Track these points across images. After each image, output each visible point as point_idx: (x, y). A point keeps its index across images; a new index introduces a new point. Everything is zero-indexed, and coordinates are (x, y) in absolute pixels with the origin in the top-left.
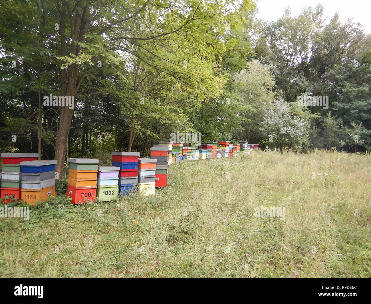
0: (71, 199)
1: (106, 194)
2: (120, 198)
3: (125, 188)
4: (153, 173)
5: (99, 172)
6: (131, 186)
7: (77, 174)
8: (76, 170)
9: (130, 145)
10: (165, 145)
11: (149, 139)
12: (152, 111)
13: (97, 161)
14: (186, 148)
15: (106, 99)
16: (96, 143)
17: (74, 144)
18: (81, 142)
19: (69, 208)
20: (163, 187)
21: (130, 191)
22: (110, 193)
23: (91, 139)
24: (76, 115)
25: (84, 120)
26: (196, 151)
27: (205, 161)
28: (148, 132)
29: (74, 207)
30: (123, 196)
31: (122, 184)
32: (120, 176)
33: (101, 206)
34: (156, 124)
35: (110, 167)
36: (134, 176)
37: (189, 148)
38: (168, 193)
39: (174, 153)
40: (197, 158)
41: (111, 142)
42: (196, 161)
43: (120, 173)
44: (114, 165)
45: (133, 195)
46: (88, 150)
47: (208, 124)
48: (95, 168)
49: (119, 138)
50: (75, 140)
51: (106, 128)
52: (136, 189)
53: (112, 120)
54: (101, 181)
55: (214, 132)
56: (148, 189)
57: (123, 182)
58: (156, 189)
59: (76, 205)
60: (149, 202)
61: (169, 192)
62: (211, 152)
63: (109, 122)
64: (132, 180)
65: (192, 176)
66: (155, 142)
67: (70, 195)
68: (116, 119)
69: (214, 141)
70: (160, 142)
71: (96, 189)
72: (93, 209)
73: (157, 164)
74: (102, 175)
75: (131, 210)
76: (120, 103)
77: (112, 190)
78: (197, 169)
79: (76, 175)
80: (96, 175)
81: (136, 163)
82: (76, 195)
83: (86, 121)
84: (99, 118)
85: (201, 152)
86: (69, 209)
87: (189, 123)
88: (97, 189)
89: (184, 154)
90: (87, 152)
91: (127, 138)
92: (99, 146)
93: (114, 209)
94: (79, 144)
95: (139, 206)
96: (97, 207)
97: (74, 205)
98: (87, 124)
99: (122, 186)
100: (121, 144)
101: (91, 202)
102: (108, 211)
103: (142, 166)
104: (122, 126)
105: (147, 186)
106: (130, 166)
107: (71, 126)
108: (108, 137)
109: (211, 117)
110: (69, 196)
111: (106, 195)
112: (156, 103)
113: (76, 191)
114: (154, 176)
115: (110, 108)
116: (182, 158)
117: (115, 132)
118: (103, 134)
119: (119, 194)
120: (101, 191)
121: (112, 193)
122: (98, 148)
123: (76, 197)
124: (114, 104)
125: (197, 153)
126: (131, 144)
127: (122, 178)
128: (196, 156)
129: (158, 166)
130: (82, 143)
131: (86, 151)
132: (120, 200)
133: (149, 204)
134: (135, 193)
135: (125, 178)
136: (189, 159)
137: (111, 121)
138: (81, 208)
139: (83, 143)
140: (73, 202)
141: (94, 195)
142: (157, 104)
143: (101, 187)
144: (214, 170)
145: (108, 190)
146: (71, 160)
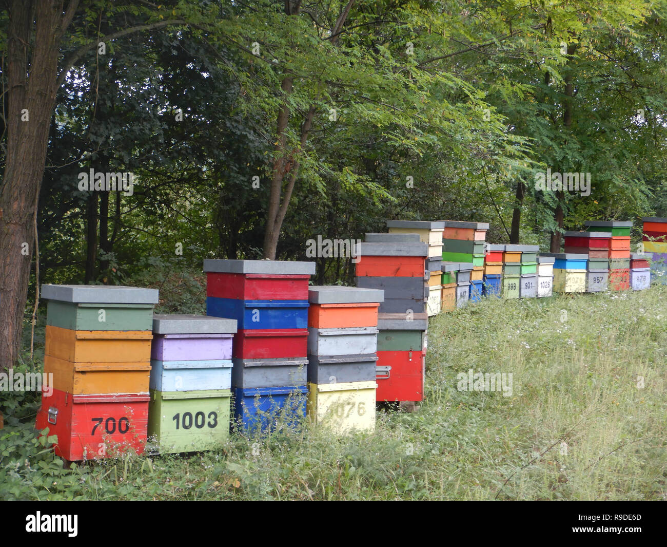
0: (54, 439)
1: (187, 423)
2: (240, 442)
3: (257, 403)
4: (369, 346)
5: (157, 339)
6: (282, 396)
7: (77, 343)
8: (72, 327)
9: (272, 237)
10: (416, 234)
11: (344, 212)
12: (359, 95)
13: (151, 296)
14: (500, 247)
15: (175, 53)
16: (138, 231)
17: (56, 232)
18: (82, 226)
19: (48, 475)
20: (407, 402)
21: (278, 414)
22: (200, 423)
23: (118, 211)
24: (62, 120)
25: (92, 137)
26: (541, 259)
27: (583, 302)
28: (349, 178)
29: (67, 471)
30: (252, 432)
31: (245, 386)
32: (237, 355)
33: (166, 469)
34: (374, 149)
35: (198, 321)
36: (291, 356)
37: (510, 247)
38: (430, 428)
39: (451, 267)
40: (544, 291)
41: (196, 224)
42: (542, 299)
43: (238, 342)
44: (212, 312)
45: (290, 432)
46: (110, 256)
47: (590, 147)
48: (142, 323)
49: (226, 208)
50: (59, 218)
51: (178, 167)
52: (302, 407)
53: (201, 136)
54: (165, 373)
55: (619, 181)
56: (347, 408)
57: (251, 380)
58: (379, 409)
59: (73, 465)
60: (352, 461)
61: (430, 422)
62: (606, 265)
63: (185, 144)
64: (284, 373)
65: (528, 360)
66: (370, 225)
67: (50, 425)
68: (217, 131)
69: (617, 219)
70: (390, 223)
71: (146, 406)
72: (139, 481)
73: (382, 308)
74: (171, 352)
75: (284, 489)
76: (231, 67)
77: (206, 408)
78: (545, 334)
79: (72, 347)
80: (148, 347)
81: (301, 304)
82: (73, 424)
83: (101, 141)
84: (151, 130)
85: (560, 263)
86: (49, 480)
87: (512, 137)
88: (152, 404)
89: (490, 271)
90: (107, 262)
91: (260, 208)
92: (152, 240)
93: (217, 483)
94: (72, 235)
95: (316, 476)
96: (151, 474)
97: (68, 464)
98: (105, 153)
99: (247, 393)
100: (235, 231)
101: (130, 455)
102: (193, 489)
103: (323, 316)
104: (239, 161)
105: (345, 396)
106: (275, 317)
107: (47, 162)
108: (182, 206)
109: (605, 116)
110: (47, 430)
111: (185, 427)
112: (377, 60)
113: (75, 411)
114: (374, 358)
115: (190, 90)
116: (484, 288)
117: (211, 186)
118: (167, 194)
119: (234, 424)
120: (166, 413)
121: (207, 420)
122: (146, 248)
123: (73, 435)
124: (205, 75)
125: (547, 269)
126: (276, 233)
127: (247, 363)
128: (541, 280)
129: (385, 316)
130: (85, 231)
131: (104, 258)
132: (241, 449)
133: (353, 468)
134: (296, 421)
135: (259, 363)
136: (513, 294)
137: (196, 140)
138: (94, 475)
139: (90, 231)
140: (62, 451)
141: (139, 426)
142: (378, 66)
143: (166, 396)
144: (619, 338)
145: (194, 408)
146: (50, 290)
